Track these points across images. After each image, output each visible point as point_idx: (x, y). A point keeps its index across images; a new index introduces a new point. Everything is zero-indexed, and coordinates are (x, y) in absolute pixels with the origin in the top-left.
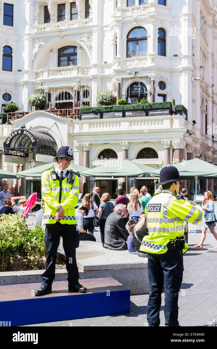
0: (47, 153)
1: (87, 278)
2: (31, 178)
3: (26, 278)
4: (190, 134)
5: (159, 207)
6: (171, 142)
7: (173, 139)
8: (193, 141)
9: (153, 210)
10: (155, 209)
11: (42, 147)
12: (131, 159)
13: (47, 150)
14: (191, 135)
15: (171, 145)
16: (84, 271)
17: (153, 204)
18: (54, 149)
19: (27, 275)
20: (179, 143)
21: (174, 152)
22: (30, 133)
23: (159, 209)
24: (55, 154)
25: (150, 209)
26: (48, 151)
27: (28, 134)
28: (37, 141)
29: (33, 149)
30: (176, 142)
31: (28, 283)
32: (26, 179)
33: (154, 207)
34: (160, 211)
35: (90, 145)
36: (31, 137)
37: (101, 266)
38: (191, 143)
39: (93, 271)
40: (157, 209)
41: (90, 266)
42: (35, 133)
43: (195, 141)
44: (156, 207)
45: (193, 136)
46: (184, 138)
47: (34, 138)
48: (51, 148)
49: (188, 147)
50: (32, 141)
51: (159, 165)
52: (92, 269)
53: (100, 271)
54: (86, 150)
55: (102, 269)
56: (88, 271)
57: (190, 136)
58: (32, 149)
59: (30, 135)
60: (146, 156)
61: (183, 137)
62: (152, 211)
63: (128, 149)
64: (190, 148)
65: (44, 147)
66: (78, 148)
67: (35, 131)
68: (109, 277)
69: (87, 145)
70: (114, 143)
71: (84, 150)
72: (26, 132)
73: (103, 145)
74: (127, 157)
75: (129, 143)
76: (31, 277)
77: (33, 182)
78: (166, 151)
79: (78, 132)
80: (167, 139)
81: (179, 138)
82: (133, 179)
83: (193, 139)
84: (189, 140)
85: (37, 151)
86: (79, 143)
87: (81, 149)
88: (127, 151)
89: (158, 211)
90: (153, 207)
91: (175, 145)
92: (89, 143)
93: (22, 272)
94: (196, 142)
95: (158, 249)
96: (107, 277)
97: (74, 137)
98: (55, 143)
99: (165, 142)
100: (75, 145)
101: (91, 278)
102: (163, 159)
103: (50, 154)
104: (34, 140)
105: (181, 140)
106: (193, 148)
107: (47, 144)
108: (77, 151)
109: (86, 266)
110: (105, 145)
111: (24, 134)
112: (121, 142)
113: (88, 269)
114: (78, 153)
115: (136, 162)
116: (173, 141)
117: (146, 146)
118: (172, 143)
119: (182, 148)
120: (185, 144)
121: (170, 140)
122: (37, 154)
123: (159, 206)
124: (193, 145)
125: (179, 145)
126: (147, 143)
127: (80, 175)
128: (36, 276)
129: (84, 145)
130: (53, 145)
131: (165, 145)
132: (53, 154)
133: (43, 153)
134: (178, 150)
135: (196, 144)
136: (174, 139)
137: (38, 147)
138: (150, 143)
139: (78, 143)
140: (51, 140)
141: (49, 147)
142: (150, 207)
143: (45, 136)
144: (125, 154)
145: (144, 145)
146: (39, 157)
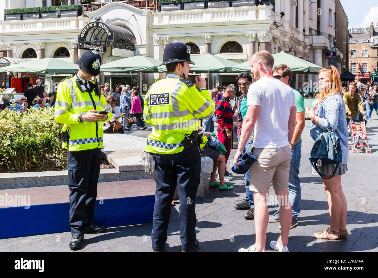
0: (125, 47)
1: (123, 179)
2: (109, 74)
3: (48, 179)
4: (277, 27)
5: (167, 98)
6: (256, 35)
7: (258, 32)
8: (281, 34)
9: (159, 102)
10: (161, 100)
11: (118, 41)
12: (214, 53)
13: (125, 43)
14: (279, 28)
15: (256, 38)
16: (120, 172)
17: (157, 94)
18: (132, 43)
19: (50, 176)
20: (265, 36)
21: (260, 46)
22: (106, 26)
23: (166, 100)
24: (134, 49)
25: (154, 101)
26: (126, 45)
27: (103, 27)
28: (114, 34)
29: (110, 42)
30: (262, 35)
31: (50, 186)
32: (104, 75)
33: (159, 98)
34: (168, 103)
35: (171, 39)
36: (107, 30)
37: (140, 165)
38: (278, 37)
39: (131, 171)
40: (163, 101)
41: (126, 166)
42: (111, 25)
43: (284, 34)
44: (161, 98)
45: (280, 28)
46: (271, 30)
47: (110, 31)
48: (129, 42)
49: (276, 41)
50: (108, 34)
51: (244, 60)
52: (129, 169)
53: (139, 172)
54: (166, 44)
55: (141, 170)
56: (124, 171)
57: (277, 28)
58: (108, 43)
59: (106, 27)
60: (230, 50)
61: (269, 29)
62: (157, 104)
63: (210, 43)
64: (278, 42)
65: (121, 41)
66: (158, 41)
67: (112, 24)
68: (150, 178)
69: (167, 39)
70: (195, 37)
71: (164, 44)
72: (102, 24)
73: (184, 38)
74: (210, 51)
75: (212, 36)
76: (54, 179)
77: (111, 78)
78: (251, 44)
79: (157, 24)
80: (252, 32)
81: (265, 31)
82: (216, 74)
83: (281, 32)
84: (276, 32)
85: (114, 45)
86: (159, 37)
87: (161, 43)
88: (209, 45)
89: (165, 103)
90: (157, 99)
91: (260, 38)
92: (169, 36)
93: (48, 172)
94: (284, 36)
95: (170, 149)
96: (148, 178)
97: (153, 30)
98: (134, 37)
99: (250, 35)
100: (155, 38)
101: (128, 180)
102: (248, 53)
103: (128, 48)
104: (110, 33)
105: (267, 32)
106: (281, 42)
107: (125, 38)
108: (157, 45)
109: (122, 166)
110: (187, 39)
111: (100, 27)
112: (204, 35)
113: (125, 170)
114: (158, 47)
115: (220, 57)
116: (258, 34)
117: (230, 39)
118: (258, 36)
119: (269, 41)
120: (271, 37)
121: (256, 33)
122: (113, 48)
123: (165, 97)
124: (280, 38)
125: (265, 38)
126: (231, 36)
127: (158, 69)
128: (60, 178)
129: (164, 38)
130: (131, 38)
131: (250, 38)
132: (131, 48)
133: (120, 47)
134: (264, 44)
135: (285, 38)
136: (260, 31)
137: (114, 41)
138: (234, 36)
139: (157, 37)
140: (129, 33)
141: (127, 40)
142: (153, 98)
143: (123, 29)
144: (208, 48)
145: (228, 38)
146: (116, 51)
